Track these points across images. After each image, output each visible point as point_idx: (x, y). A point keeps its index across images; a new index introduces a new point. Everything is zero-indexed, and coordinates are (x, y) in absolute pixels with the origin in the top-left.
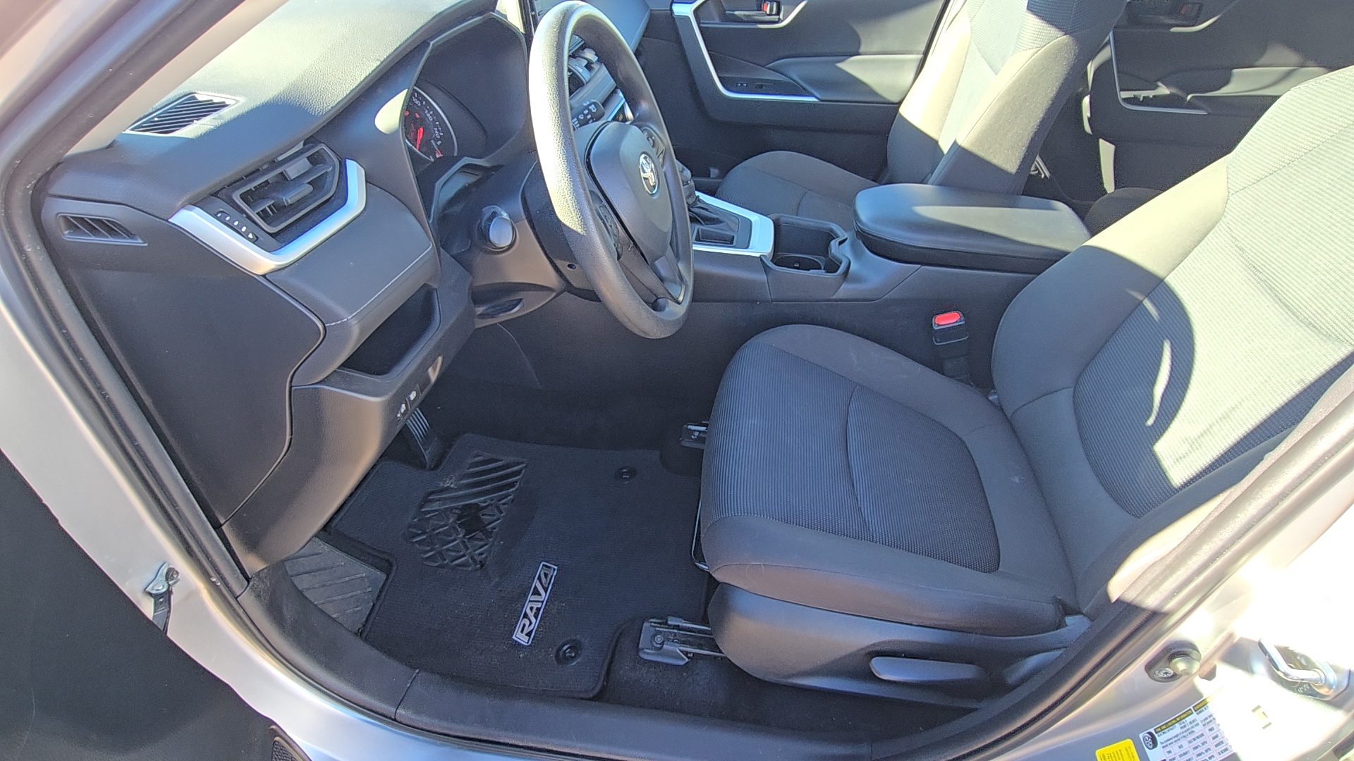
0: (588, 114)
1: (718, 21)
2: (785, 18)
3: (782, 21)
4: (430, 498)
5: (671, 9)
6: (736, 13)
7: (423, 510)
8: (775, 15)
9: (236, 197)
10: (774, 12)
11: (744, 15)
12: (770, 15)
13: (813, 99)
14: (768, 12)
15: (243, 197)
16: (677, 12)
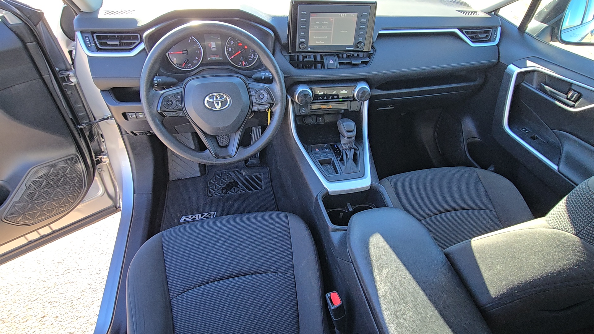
1: (534, 87)
2: (578, 107)
3: (575, 108)
5: (508, 66)
7: (229, 172)
8: (573, 101)
9: (95, 35)
10: (572, 99)
11: (550, 91)
13: (555, 167)
14: (569, 97)
15: (97, 36)
16: (510, 69)
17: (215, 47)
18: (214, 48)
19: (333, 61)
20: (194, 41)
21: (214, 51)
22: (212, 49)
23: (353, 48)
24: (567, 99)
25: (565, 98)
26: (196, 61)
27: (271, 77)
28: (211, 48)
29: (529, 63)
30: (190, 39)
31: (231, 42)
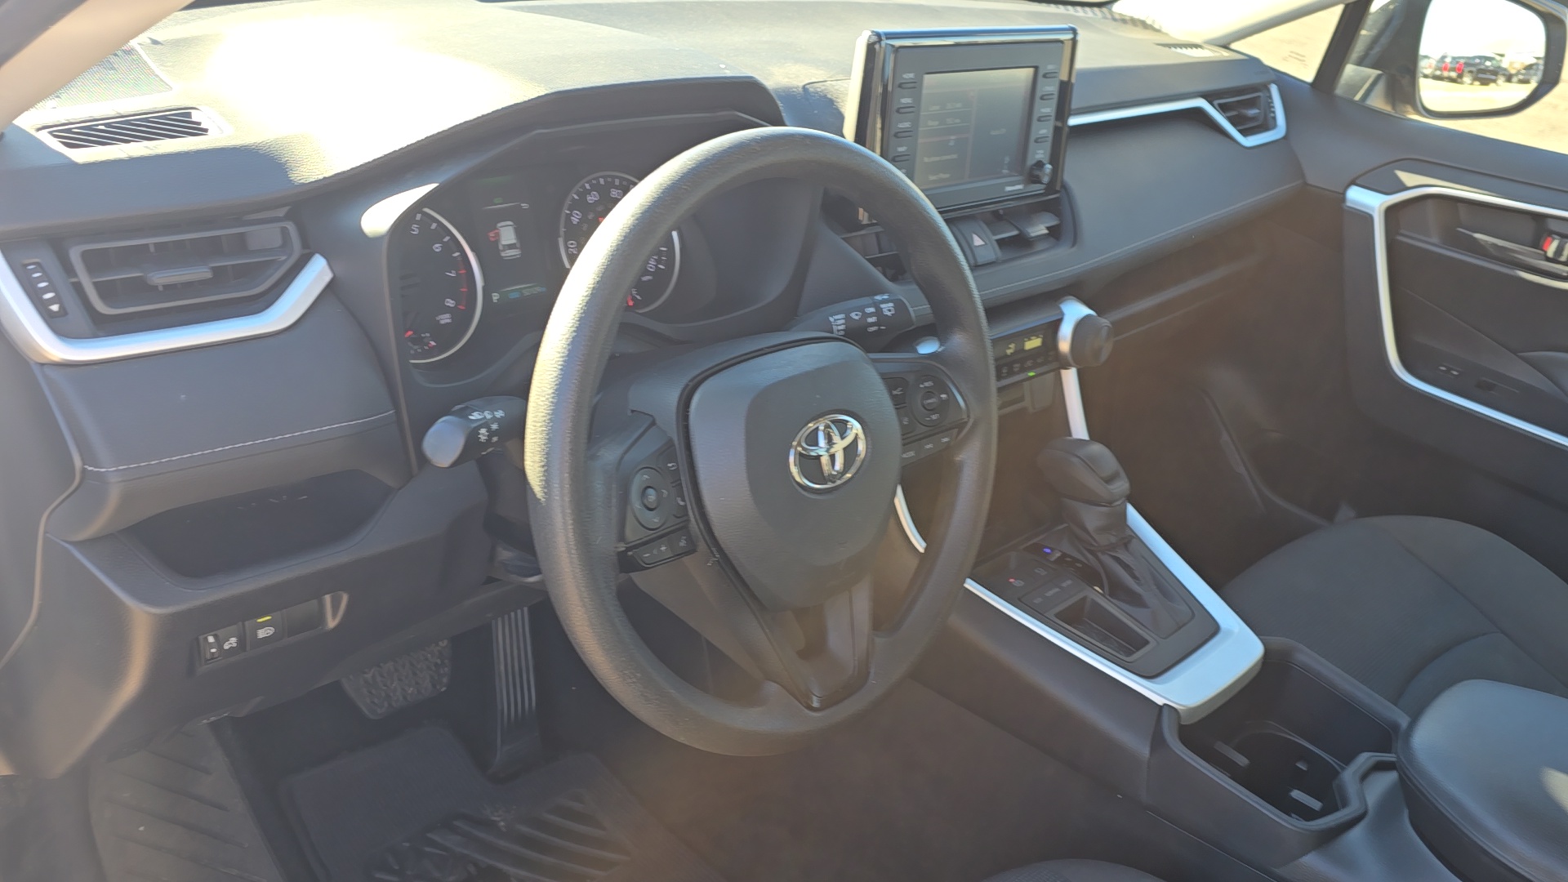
0: (871, 315)
1: (1435, 240)
4: (457, 823)
5: (1344, 194)
6: (1478, 236)
7: (429, 835)
8: (1562, 263)
9: (75, 255)
11: (1493, 245)
12: (1553, 260)
14: (1550, 255)
15: (85, 256)
16: (1354, 202)
17: (514, 241)
18: (511, 247)
19: (983, 241)
20: (434, 226)
21: (512, 261)
22: (503, 254)
23: (1020, 187)
24: (1548, 259)
25: (1541, 260)
26: (448, 316)
27: (872, 324)
28: (498, 251)
29: (1407, 178)
30: (417, 222)
31: (571, 215)
